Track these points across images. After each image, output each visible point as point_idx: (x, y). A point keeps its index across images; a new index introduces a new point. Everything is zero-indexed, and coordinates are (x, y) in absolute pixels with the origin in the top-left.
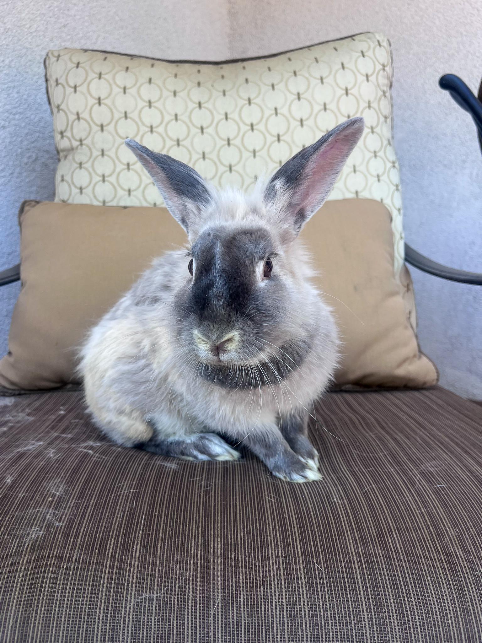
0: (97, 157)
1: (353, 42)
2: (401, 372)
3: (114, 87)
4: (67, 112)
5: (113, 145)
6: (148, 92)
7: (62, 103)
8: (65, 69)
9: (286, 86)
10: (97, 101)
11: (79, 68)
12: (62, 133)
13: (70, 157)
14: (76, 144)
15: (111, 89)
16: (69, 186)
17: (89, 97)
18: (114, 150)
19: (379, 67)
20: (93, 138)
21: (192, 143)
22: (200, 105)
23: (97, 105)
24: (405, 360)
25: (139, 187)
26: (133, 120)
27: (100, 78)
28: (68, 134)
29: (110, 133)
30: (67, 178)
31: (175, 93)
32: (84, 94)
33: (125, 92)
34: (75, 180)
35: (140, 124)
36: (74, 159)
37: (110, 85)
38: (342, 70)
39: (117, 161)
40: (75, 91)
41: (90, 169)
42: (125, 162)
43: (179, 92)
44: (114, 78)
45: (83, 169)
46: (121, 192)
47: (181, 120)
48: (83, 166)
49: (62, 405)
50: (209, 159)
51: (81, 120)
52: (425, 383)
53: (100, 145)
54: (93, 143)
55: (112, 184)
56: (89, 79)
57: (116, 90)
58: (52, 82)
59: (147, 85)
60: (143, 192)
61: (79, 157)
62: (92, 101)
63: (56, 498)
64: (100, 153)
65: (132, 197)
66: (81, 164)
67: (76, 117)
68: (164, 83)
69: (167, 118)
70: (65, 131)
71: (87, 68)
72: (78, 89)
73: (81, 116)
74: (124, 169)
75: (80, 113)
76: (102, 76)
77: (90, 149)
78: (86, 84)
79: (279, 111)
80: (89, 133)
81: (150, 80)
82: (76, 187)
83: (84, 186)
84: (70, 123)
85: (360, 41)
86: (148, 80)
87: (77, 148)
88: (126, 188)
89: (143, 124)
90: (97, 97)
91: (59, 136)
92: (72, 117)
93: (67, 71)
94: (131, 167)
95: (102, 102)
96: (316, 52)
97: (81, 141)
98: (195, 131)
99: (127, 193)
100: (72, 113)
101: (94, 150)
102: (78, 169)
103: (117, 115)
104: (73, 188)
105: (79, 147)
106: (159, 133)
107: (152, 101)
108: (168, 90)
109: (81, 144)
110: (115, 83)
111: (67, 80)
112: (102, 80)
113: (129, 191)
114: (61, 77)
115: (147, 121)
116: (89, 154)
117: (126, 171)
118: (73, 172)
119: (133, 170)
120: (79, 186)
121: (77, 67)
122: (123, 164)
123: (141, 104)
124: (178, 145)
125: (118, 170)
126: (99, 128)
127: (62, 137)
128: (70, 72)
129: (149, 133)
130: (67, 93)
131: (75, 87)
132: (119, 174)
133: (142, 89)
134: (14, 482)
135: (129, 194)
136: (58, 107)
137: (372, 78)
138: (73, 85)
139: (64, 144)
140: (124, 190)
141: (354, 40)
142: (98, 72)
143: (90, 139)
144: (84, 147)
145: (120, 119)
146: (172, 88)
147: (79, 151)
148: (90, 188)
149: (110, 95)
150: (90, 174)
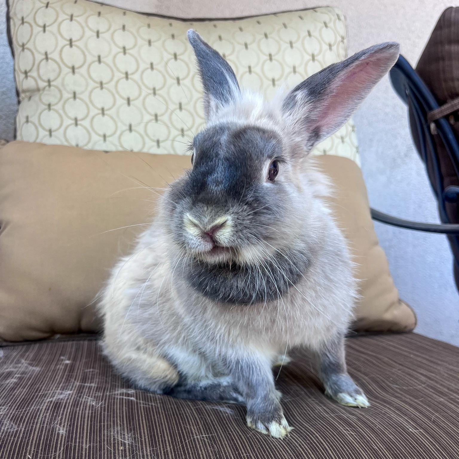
0: (68, 99)
1: (316, 13)
2: (388, 316)
3: (86, 29)
4: (34, 51)
5: (86, 89)
6: (121, 39)
7: (29, 41)
8: (33, 9)
9: (259, 46)
10: (68, 43)
11: (49, 8)
12: (26, 73)
13: (36, 98)
14: (42, 84)
15: (84, 32)
16: (36, 128)
17: (59, 38)
18: (87, 93)
19: (339, 39)
20: (63, 79)
21: (168, 93)
22: (175, 56)
23: (68, 47)
24: (391, 305)
25: (114, 133)
26: (108, 65)
27: (71, 19)
28: (34, 74)
29: (82, 76)
30: (34, 119)
31: (150, 42)
32: (53, 34)
33: (98, 36)
34: (42, 122)
35: (114, 69)
36: (40, 100)
37: (82, 27)
38: (308, 37)
39: (90, 105)
40: (44, 31)
41: (61, 112)
42: (100, 106)
43: (154, 42)
44: (86, 22)
45: (52, 111)
46: (95, 137)
47: (157, 69)
48: (52, 107)
49: (61, 355)
50: (186, 110)
51: (50, 61)
52: (406, 327)
53: (71, 87)
54: (63, 85)
55: (85, 128)
56: (60, 20)
57: (88, 33)
58: (16, 20)
59: (121, 31)
60: (120, 138)
61: (47, 98)
62: (63, 42)
63: (127, 446)
64: (72, 95)
65: (107, 142)
66: (49, 105)
67: (44, 57)
68: (138, 31)
69: (143, 66)
70: (30, 71)
71: (58, 9)
72: (47, 29)
73: (49, 56)
74: (98, 114)
75: (48, 53)
76: (74, 18)
77: (60, 91)
78: (56, 25)
79: (252, 69)
80: (59, 75)
81: (124, 27)
82: (44, 129)
83: (53, 128)
84: (37, 63)
85: (322, 13)
86: (121, 27)
87: (44, 89)
88: (102, 133)
89: (118, 70)
90: (68, 38)
91: (22, 76)
92: (39, 57)
93: (35, 11)
94: (106, 112)
95: (73, 43)
96: (284, 18)
97: (49, 81)
98: (171, 81)
99: (102, 139)
100: (39, 52)
101: (64, 92)
102: (47, 111)
103: (89, 59)
104: (40, 129)
105: (47, 88)
106: (135, 81)
107: (127, 47)
108: (143, 39)
109: (50, 86)
110: (88, 26)
111: (35, 19)
112: (74, 22)
113: (105, 136)
114: (28, 16)
115: (123, 68)
116: (58, 96)
117: (101, 116)
118: (40, 114)
119: (108, 115)
120: (48, 128)
121: (47, 7)
122: (98, 109)
123: (115, 50)
124: (155, 93)
125: (92, 114)
126: (71, 70)
127: (26, 77)
128: (39, 11)
129: (124, 80)
130: (35, 31)
131: (44, 27)
132: (93, 118)
133: (116, 34)
134: (70, 433)
135: (105, 140)
136: (23, 46)
137: (334, 48)
138: (41, 24)
139: (28, 84)
140: (99, 135)
141: (316, 11)
142: (70, 14)
143: (59, 80)
144: (52, 88)
145: (93, 62)
146: (147, 37)
147: (45, 92)
148: (62, 130)
149: (82, 37)
150: (61, 116)
